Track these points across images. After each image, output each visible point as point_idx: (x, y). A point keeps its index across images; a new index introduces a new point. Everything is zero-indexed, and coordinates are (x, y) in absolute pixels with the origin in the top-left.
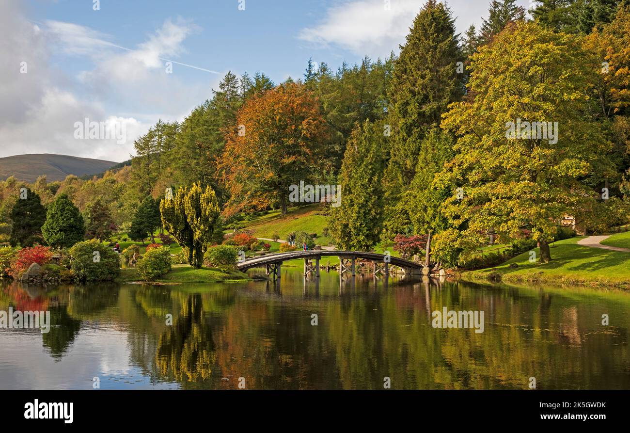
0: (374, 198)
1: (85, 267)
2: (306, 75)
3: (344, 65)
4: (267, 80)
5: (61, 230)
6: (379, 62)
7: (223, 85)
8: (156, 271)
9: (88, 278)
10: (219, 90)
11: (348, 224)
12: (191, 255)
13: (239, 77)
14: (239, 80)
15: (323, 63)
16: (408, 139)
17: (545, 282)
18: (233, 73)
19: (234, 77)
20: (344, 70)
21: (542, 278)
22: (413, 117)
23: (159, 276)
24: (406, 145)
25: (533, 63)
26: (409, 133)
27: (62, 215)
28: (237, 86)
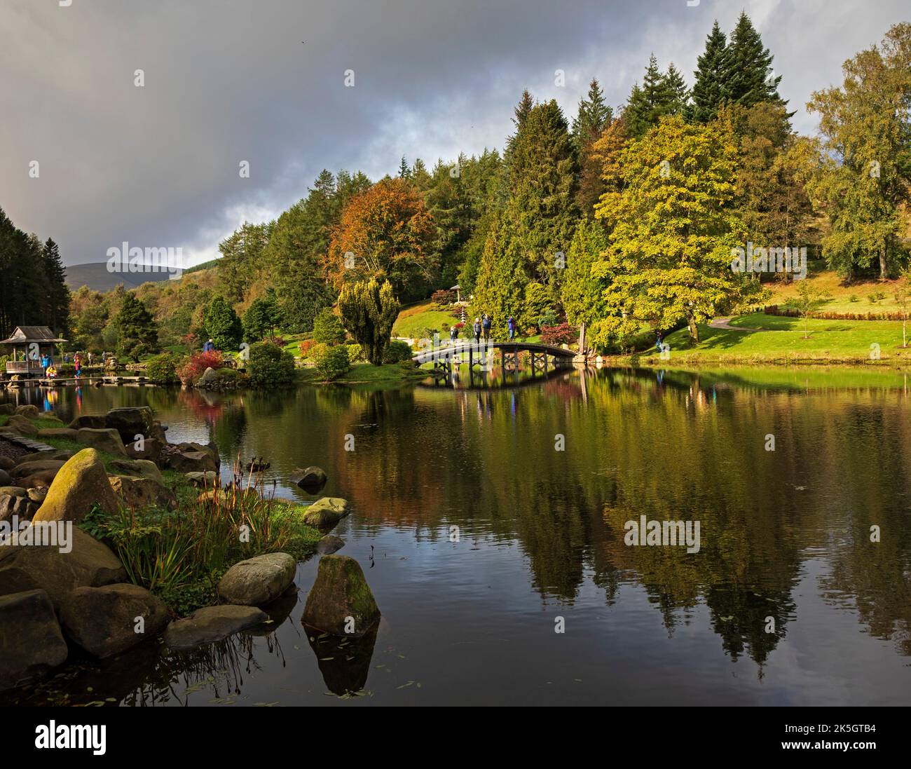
0: (518, 291)
1: (264, 370)
2: (399, 172)
3: (440, 161)
4: (365, 177)
5: (220, 334)
6: (473, 158)
7: (319, 183)
8: (337, 370)
9: (267, 381)
10: (314, 188)
11: (492, 317)
12: (372, 352)
13: (335, 174)
14: (335, 177)
15: (418, 160)
16: (530, 233)
17: (704, 362)
18: (328, 170)
19: (330, 175)
20: (440, 166)
21: (700, 359)
22: (534, 211)
23: (340, 375)
24: (529, 238)
25: (687, 155)
26: (531, 226)
27: (220, 318)
28: (333, 183)
